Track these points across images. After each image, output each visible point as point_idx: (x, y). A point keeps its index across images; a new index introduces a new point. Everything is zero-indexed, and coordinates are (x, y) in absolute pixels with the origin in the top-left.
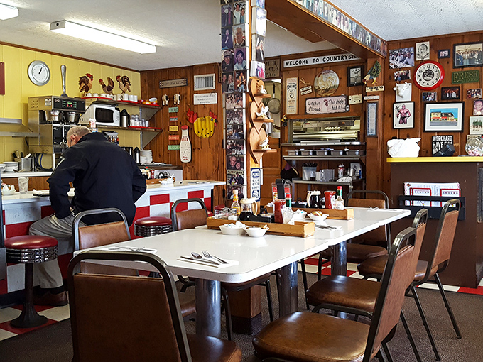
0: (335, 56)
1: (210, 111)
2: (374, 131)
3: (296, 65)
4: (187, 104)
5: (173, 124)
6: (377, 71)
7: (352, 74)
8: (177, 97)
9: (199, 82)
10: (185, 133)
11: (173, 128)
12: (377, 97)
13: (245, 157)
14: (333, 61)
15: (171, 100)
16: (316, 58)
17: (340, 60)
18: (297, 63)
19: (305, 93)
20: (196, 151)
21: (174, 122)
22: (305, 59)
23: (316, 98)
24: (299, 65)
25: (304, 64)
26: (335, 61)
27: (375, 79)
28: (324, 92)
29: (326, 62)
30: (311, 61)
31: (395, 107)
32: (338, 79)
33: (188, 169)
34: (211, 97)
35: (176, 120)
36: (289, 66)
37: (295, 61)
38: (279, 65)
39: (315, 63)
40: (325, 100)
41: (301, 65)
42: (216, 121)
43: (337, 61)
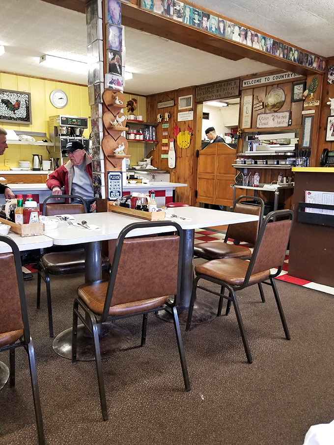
0: (283, 74)
1: (188, 126)
2: (308, 143)
3: (252, 84)
4: (174, 120)
5: (165, 137)
6: (315, 86)
7: (296, 91)
8: (166, 115)
9: (182, 103)
10: (172, 144)
11: (165, 141)
12: (313, 111)
13: (102, 162)
14: (281, 79)
15: (163, 118)
16: (267, 77)
17: (287, 78)
18: (252, 82)
19: (257, 109)
20: (178, 159)
21: (165, 136)
22: (259, 78)
23: (265, 113)
24: (254, 84)
25: (258, 83)
26: (283, 79)
27: (312, 94)
28: (272, 108)
29: (275, 80)
30: (263, 81)
31: (329, 121)
32: (284, 96)
33: (173, 174)
34: (190, 115)
35: (167, 134)
36: (246, 85)
37: (251, 80)
38: (238, 85)
39: (267, 81)
40: (273, 116)
41: (256, 84)
42: (192, 135)
43: (284, 78)
